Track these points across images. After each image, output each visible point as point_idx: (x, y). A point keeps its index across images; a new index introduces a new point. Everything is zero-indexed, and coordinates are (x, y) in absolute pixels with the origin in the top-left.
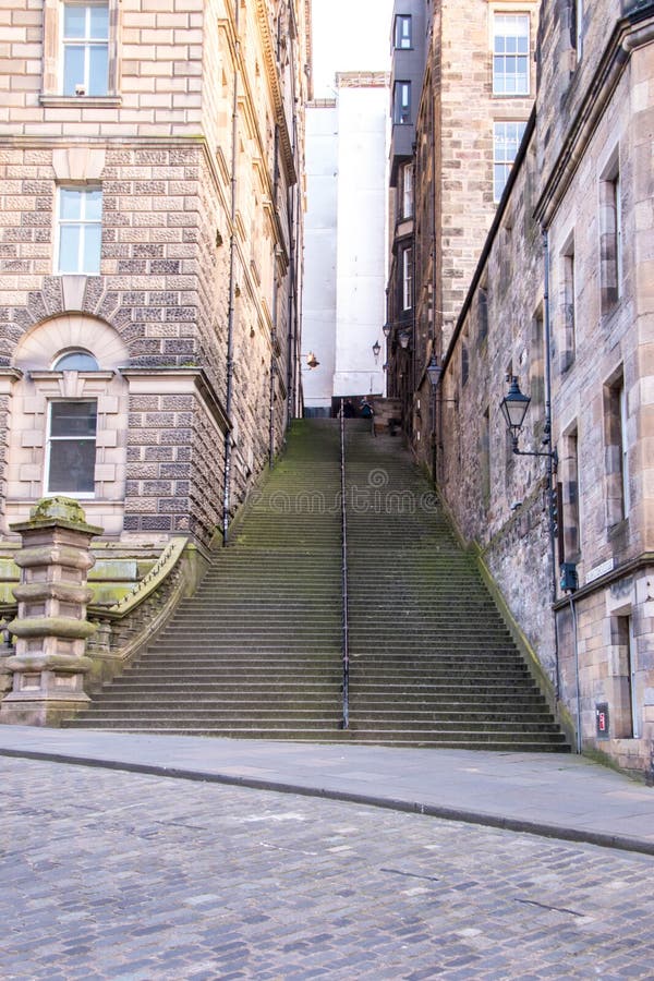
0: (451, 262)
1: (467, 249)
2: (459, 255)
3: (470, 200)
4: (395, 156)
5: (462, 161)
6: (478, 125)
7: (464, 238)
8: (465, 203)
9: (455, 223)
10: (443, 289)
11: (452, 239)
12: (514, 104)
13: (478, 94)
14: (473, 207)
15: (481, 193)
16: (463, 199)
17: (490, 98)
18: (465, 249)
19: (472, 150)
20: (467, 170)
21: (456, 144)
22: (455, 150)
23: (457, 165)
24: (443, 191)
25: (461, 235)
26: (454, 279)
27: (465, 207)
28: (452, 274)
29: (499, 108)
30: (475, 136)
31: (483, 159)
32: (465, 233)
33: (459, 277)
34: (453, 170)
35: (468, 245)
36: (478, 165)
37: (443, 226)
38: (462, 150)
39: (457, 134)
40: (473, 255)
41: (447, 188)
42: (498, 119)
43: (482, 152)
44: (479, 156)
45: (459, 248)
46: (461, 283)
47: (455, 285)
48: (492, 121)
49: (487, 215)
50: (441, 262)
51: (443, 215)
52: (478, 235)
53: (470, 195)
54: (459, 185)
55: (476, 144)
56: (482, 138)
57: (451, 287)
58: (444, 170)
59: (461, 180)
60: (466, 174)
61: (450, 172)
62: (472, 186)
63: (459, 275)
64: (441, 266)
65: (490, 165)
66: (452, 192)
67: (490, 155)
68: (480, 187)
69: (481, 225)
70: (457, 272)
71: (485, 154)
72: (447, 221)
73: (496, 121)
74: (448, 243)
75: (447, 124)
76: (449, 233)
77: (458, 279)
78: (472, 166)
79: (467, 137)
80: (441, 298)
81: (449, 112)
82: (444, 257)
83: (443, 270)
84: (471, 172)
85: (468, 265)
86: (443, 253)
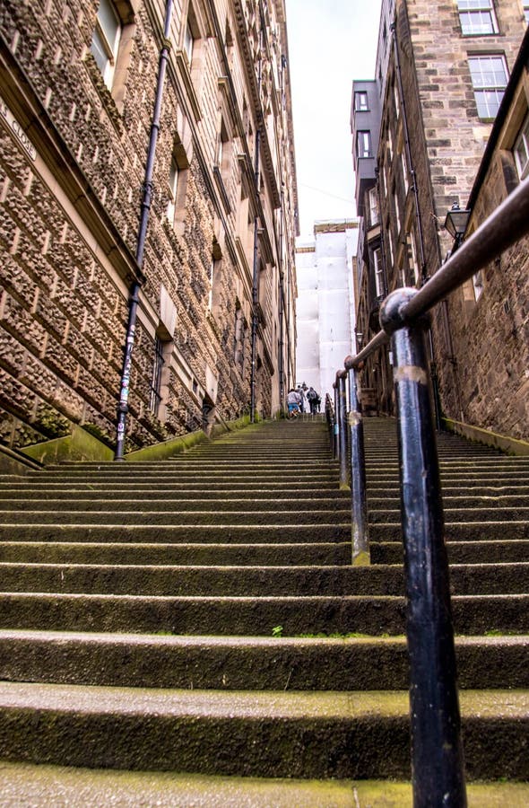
0: (440, 170)
1: (458, 157)
2: (448, 163)
3: (454, 116)
4: (361, 180)
5: (440, 85)
6: (451, 57)
7: (451, 147)
8: (449, 119)
9: (440, 135)
10: (435, 195)
11: (438, 149)
12: (484, 41)
13: (448, 35)
14: (456, 121)
15: (465, 110)
16: (445, 116)
17: (460, 37)
18: (454, 158)
19: (448, 77)
20: (446, 91)
21: (433, 72)
22: (431, 77)
23: (436, 88)
24: (423, 110)
25: (450, 145)
26: (446, 186)
27: (449, 122)
28: (444, 181)
29: (470, 44)
30: (450, 65)
31: (461, 82)
32: (452, 144)
33: (452, 183)
34: (431, 93)
35: (458, 155)
36: (457, 87)
37: (427, 138)
38: (439, 76)
39: (430, 65)
40: (463, 162)
41: (427, 107)
42: (470, 53)
43: (459, 77)
44: (457, 81)
45: (448, 158)
46: (454, 189)
47: (447, 191)
48: (466, 53)
49: (474, 129)
50: (429, 171)
51: (426, 129)
52: (466, 145)
53: (452, 111)
54: (439, 104)
55: (452, 71)
56: (457, 67)
57: (443, 193)
58: (421, 93)
59: (441, 100)
60: (445, 95)
61: (428, 94)
62: (453, 104)
63: (451, 181)
64: (430, 175)
65: (470, 87)
66: (433, 110)
67: (468, 79)
68: (462, 104)
69: (468, 137)
70: (449, 179)
71: (463, 78)
72: (431, 134)
73: (468, 55)
74: (434, 153)
75: (419, 58)
76: (435, 144)
77: (450, 186)
78: (450, 89)
79: (442, 67)
80: (434, 206)
81: (421, 49)
82: (432, 166)
83: (432, 177)
84: (451, 93)
85: (461, 172)
86: (430, 162)
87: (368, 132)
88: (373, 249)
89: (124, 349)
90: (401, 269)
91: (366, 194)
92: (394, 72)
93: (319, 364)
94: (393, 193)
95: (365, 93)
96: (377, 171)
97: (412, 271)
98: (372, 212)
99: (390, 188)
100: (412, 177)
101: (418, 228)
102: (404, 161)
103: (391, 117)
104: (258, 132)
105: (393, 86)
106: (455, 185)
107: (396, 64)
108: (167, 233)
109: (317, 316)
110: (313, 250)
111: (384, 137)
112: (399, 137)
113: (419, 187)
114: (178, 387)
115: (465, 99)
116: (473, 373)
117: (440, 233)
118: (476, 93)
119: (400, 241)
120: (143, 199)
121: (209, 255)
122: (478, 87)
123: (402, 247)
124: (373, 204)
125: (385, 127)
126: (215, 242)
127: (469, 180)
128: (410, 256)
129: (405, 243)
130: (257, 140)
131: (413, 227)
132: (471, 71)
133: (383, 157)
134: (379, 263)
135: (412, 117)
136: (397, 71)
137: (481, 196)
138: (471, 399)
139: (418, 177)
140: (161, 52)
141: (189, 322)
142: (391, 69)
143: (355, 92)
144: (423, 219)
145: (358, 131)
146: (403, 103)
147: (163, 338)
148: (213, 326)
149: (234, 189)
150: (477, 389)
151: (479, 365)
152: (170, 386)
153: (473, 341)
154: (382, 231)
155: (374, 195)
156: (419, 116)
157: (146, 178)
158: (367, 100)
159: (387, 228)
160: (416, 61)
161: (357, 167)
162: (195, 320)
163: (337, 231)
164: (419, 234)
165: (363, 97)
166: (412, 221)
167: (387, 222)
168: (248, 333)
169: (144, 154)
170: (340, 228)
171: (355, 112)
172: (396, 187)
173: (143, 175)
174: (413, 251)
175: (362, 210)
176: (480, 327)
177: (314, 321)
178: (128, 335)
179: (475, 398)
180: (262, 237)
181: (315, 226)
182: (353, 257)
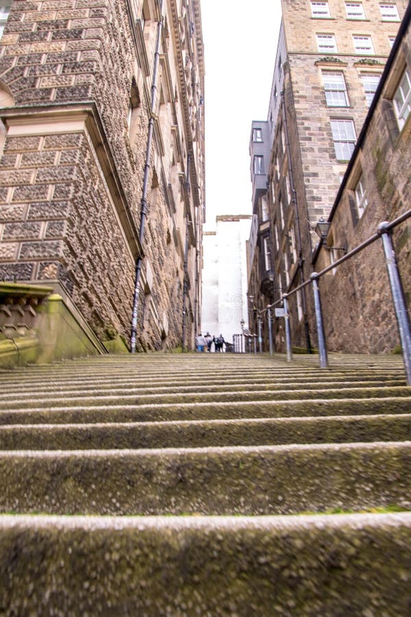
0: (312, 192)
1: (323, 184)
2: (317, 187)
3: (321, 157)
4: (257, 189)
5: (312, 137)
6: (320, 120)
7: (319, 178)
8: (317, 159)
9: (312, 169)
10: (309, 208)
11: (311, 178)
12: (341, 110)
13: (318, 105)
14: (323, 161)
15: (328, 154)
16: (316, 157)
17: (326, 107)
18: (321, 185)
19: (318, 132)
20: (317, 142)
21: (308, 129)
22: (307, 132)
23: (310, 139)
24: (302, 153)
25: (317, 176)
26: (315, 202)
27: (318, 161)
28: (314, 199)
29: (332, 112)
30: (319, 125)
31: (326, 136)
32: (320, 176)
34: (307, 142)
35: (324, 182)
36: (323, 139)
37: (304, 171)
38: (311, 132)
39: (306, 124)
40: (327, 188)
41: (304, 151)
42: (332, 118)
43: (325, 133)
44: (323, 135)
45: (317, 184)
46: (320, 204)
47: (316, 205)
48: (329, 118)
49: (333, 166)
50: (305, 192)
51: (303, 165)
52: (329, 177)
53: (320, 155)
54: (312, 150)
55: (320, 129)
56: (323, 126)
57: (313, 206)
58: (301, 141)
59: (313, 147)
60: (316, 144)
61: (305, 143)
62: (320, 150)
63: (319, 199)
64: (305, 194)
65: (331, 140)
66: (308, 153)
67: (330, 135)
68: (326, 150)
69: (330, 172)
70: (317, 198)
71: (327, 134)
72: (307, 168)
73: (331, 119)
74: (308, 181)
75: (300, 119)
76: (309, 175)
77: (318, 202)
78: (319, 140)
79: (314, 126)
80: (308, 214)
81: (301, 113)
82: (307, 189)
83: (307, 196)
84: (319, 143)
85: (324, 194)
86: (306, 186)
87: (262, 156)
88: (264, 238)
89: (134, 296)
90: (284, 252)
91: (259, 199)
92: (282, 122)
93: (217, 320)
94: (279, 201)
95: (260, 129)
96: (268, 184)
97: (292, 254)
98: (263, 212)
99: (277, 198)
100: (293, 194)
101: (297, 227)
102: (287, 182)
103: (279, 150)
104: (188, 156)
105: (281, 130)
106: (320, 202)
107: (284, 118)
108: (150, 228)
109: (217, 283)
110: (214, 234)
111: (273, 162)
112: (285, 165)
113: (298, 201)
114: (152, 322)
115: (328, 147)
116: (331, 319)
117: (311, 232)
118: (335, 143)
119: (283, 234)
120: (142, 209)
121: (165, 240)
122: (337, 139)
123: (285, 238)
124: (264, 206)
125: (275, 156)
126: (168, 233)
127: (331, 199)
128: (291, 244)
129: (287, 236)
130: (188, 161)
131: (293, 226)
132: (332, 129)
133: (272, 175)
134: (268, 248)
135: (294, 155)
136: (284, 123)
137: (336, 214)
138: (329, 335)
139: (298, 194)
140: (150, 120)
141: (157, 282)
142: (280, 120)
143: (253, 129)
144: (301, 221)
145: (255, 156)
146: (288, 145)
147: (147, 292)
148: (166, 285)
149: (177, 196)
150: (333, 329)
151: (334, 314)
152: (149, 321)
153: (331, 300)
154: (270, 226)
155: (265, 200)
156: (298, 156)
157: (143, 197)
158: (261, 134)
159: (274, 223)
160: (298, 121)
161: (254, 180)
162: (159, 281)
163: (233, 221)
164: (297, 231)
165: (258, 132)
166: (292, 222)
167: (274, 220)
168: (182, 291)
169: (142, 182)
170: (235, 219)
171: (253, 142)
172: (281, 197)
173: (141, 195)
174: (293, 241)
175: (257, 209)
176: (335, 292)
177: (215, 286)
178: (135, 288)
179: (332, 335)
180: (190, 227)
181: (217, 216)
182: (247, 241)
